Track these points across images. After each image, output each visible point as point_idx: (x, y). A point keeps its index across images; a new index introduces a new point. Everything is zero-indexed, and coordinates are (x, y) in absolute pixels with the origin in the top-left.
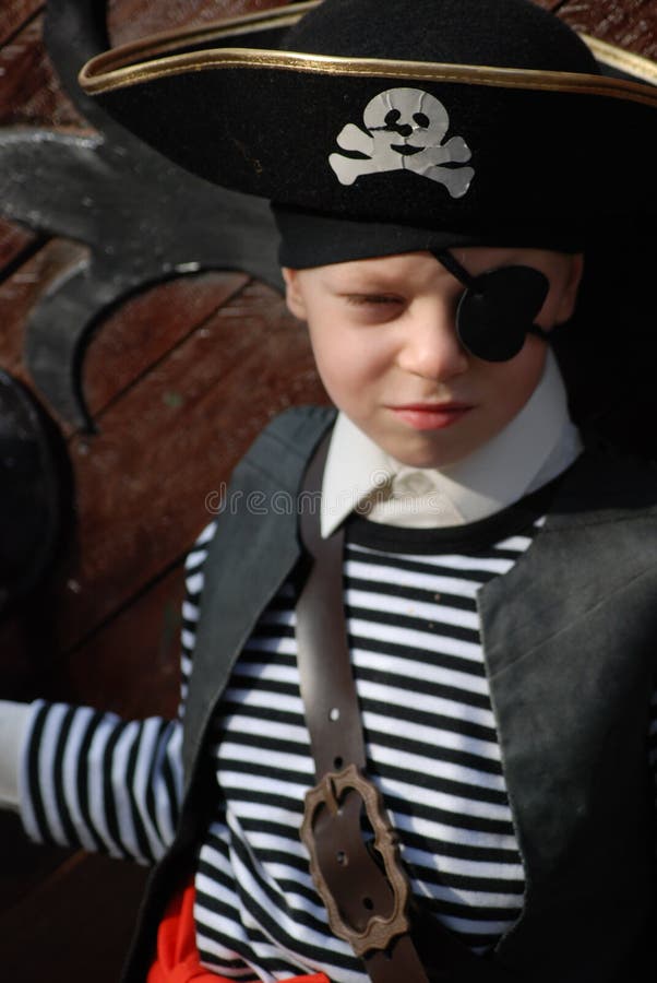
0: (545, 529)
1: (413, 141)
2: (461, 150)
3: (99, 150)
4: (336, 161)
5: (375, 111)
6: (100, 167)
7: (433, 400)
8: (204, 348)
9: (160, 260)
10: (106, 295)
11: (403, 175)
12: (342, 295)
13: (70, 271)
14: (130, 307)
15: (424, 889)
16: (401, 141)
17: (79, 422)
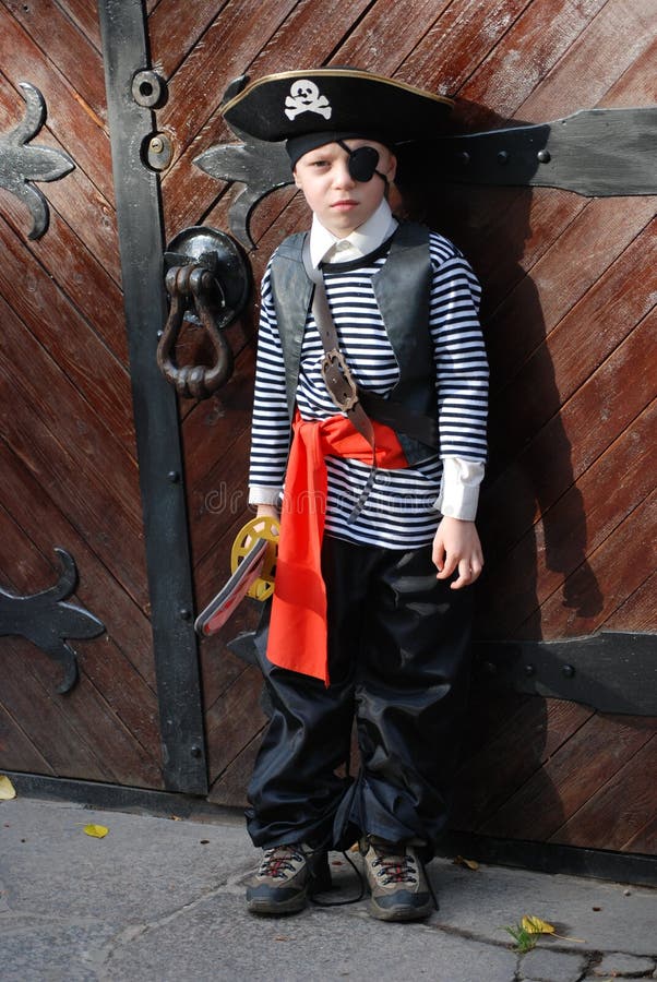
0: (391, 254)
1: (308, 99)
2: (324, 101)
3: (245, 148)
4: (287, 112)
5: (294, 89)
6: (247, 154)
7: (344, 199)
8: (290, 211)
9: (271, 183)
10: (254, 199)
11: (308, 113)
12: (313, 164)
13: (241, 193)
14: (263, 202)
15: (362, 382)
16: (305, 100)
17: (251, 246)
